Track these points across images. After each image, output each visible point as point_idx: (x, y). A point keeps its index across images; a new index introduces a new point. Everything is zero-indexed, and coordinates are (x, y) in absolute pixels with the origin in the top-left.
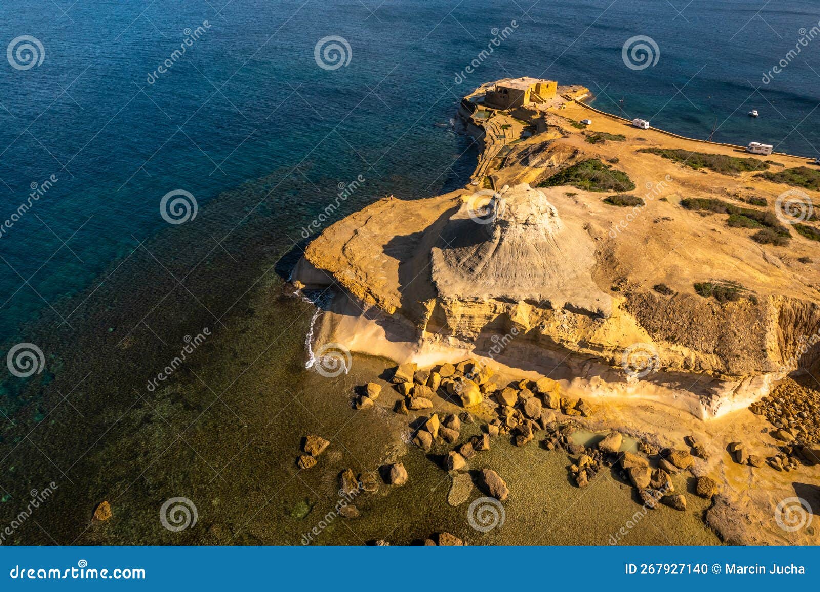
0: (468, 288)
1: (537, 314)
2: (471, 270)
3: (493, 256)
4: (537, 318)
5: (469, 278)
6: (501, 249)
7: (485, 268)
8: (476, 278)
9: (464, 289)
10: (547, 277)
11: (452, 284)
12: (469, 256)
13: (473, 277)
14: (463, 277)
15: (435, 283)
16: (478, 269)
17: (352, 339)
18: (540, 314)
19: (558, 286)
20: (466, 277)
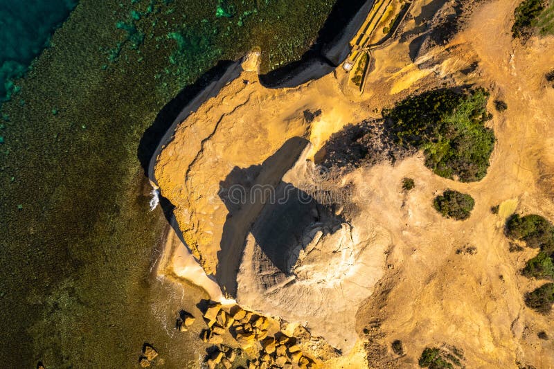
0: (258, 302)
1: (301, 331)
2: (266, 286)
3: (284, 287)
4: (300, 333)
5: (262, 293)
6: (292, 287)
7: (275, 292)
8: (267, 295)
9: (255, 301)
10: (321, 310)
11: (248, 292)
12: (268, 273)
13: (265, 293)
14: (258, 288)
15: (236, 284)
16: (271, 290)
17: (183, 269)
18: (302, 332)
19: (325, 319)
20: (260, 290)
